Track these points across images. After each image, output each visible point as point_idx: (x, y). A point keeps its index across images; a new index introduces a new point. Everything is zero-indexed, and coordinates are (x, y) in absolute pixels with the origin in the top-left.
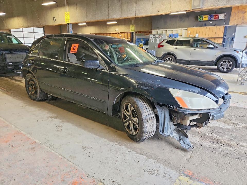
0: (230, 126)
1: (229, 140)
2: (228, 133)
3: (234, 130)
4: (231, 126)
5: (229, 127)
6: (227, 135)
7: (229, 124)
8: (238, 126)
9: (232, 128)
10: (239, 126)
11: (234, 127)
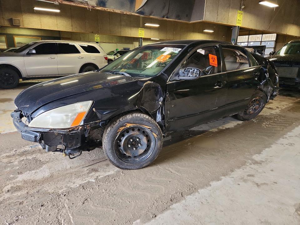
0: (21, 180)
1: (11, 162)
2: (17, 168)
3: (11, 176)
4: (19, 182)
5: (20, 178)
6: (17, 166)
7: (25, 182)
8: (9, 187)
9: (17, 178)
10: (6, 189)
11: (14, 181)
